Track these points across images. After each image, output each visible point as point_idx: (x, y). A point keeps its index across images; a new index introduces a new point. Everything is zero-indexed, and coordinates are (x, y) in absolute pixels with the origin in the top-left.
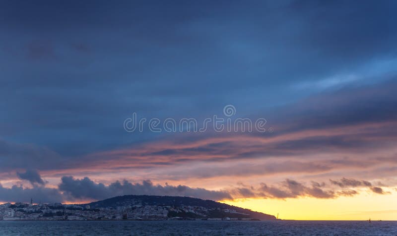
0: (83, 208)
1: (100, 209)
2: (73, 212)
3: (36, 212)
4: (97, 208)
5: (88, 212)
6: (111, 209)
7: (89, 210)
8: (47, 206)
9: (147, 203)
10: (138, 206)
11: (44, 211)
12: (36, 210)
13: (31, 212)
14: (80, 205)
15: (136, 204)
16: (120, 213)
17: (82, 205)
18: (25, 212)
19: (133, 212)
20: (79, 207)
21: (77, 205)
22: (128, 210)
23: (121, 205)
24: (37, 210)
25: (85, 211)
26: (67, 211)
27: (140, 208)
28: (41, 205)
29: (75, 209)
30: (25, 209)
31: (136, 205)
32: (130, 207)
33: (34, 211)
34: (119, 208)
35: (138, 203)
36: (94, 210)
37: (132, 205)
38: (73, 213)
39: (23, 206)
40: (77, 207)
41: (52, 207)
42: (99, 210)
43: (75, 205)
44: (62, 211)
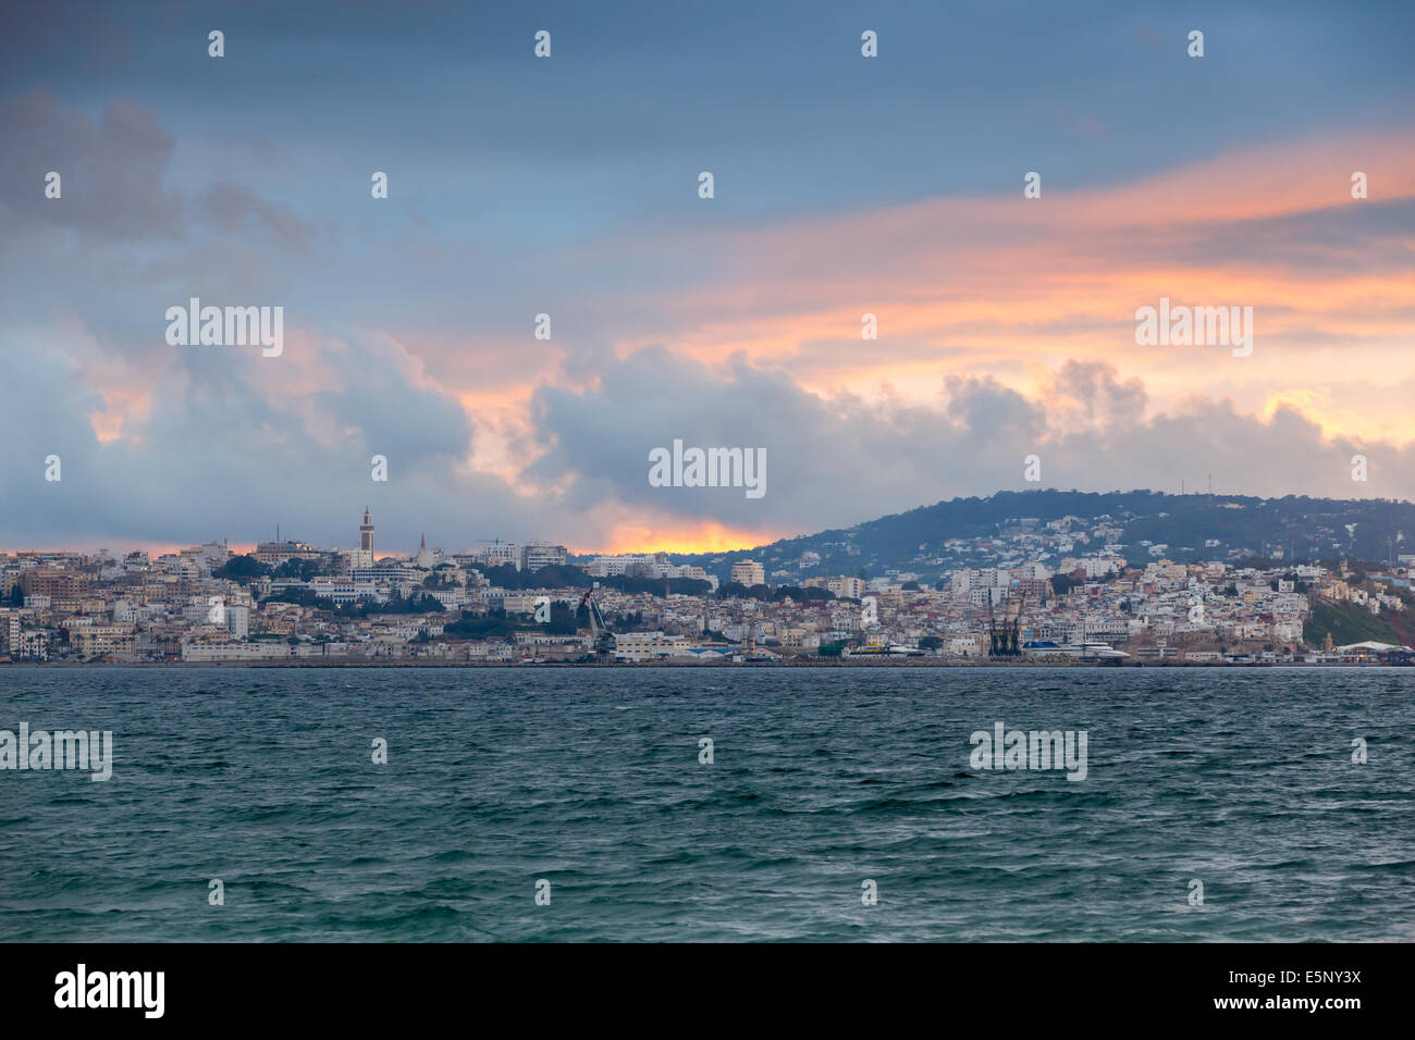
0: (714, 581)
1: (831, 586)
2: (648, 604)
3: (402, 607)
4: (814, 582)
5: (750, 605)
6: (908, 586)
7: (757, 592)
8: (471, 565)
9: (1158, 549)
10: (1095, 566)
11: (452, 601)
12: (395, 594)
13: (369, 608)
14: (694, 560)
15: (1079, 551)
16: (968, 614)
17: (709, 557)
18: (326, 603)
19: (1063, 606)
20: (692, 573)
21: (677, 560)
22: (1023, 591)
23: (977, 562)
24: (406, 591)
25: (730, 602)
26: (611, 601)
27: (1110, 577)
28: (428, 560)
29: (660, 587)
30: (323, 587)
31: (1085, 563)
32: (1043, 574)
33: (381, 599)
34: (962, 580)
35: (1097, 545)
36: (796, 593)
37: (1053, 562)
38: (648, 611)
39: (309, 570)
40: (674, 573)
41: (504, 576)
42: (831, 596)
43: (659, 557)
44: (572, 598)
